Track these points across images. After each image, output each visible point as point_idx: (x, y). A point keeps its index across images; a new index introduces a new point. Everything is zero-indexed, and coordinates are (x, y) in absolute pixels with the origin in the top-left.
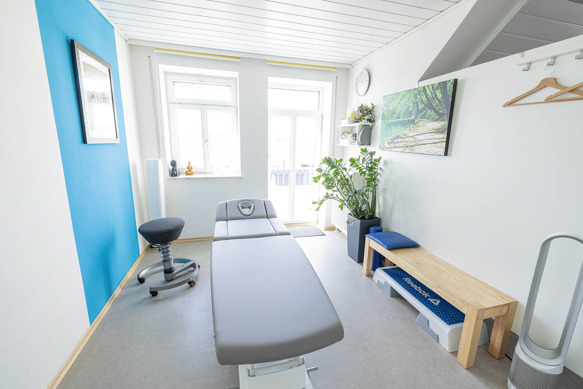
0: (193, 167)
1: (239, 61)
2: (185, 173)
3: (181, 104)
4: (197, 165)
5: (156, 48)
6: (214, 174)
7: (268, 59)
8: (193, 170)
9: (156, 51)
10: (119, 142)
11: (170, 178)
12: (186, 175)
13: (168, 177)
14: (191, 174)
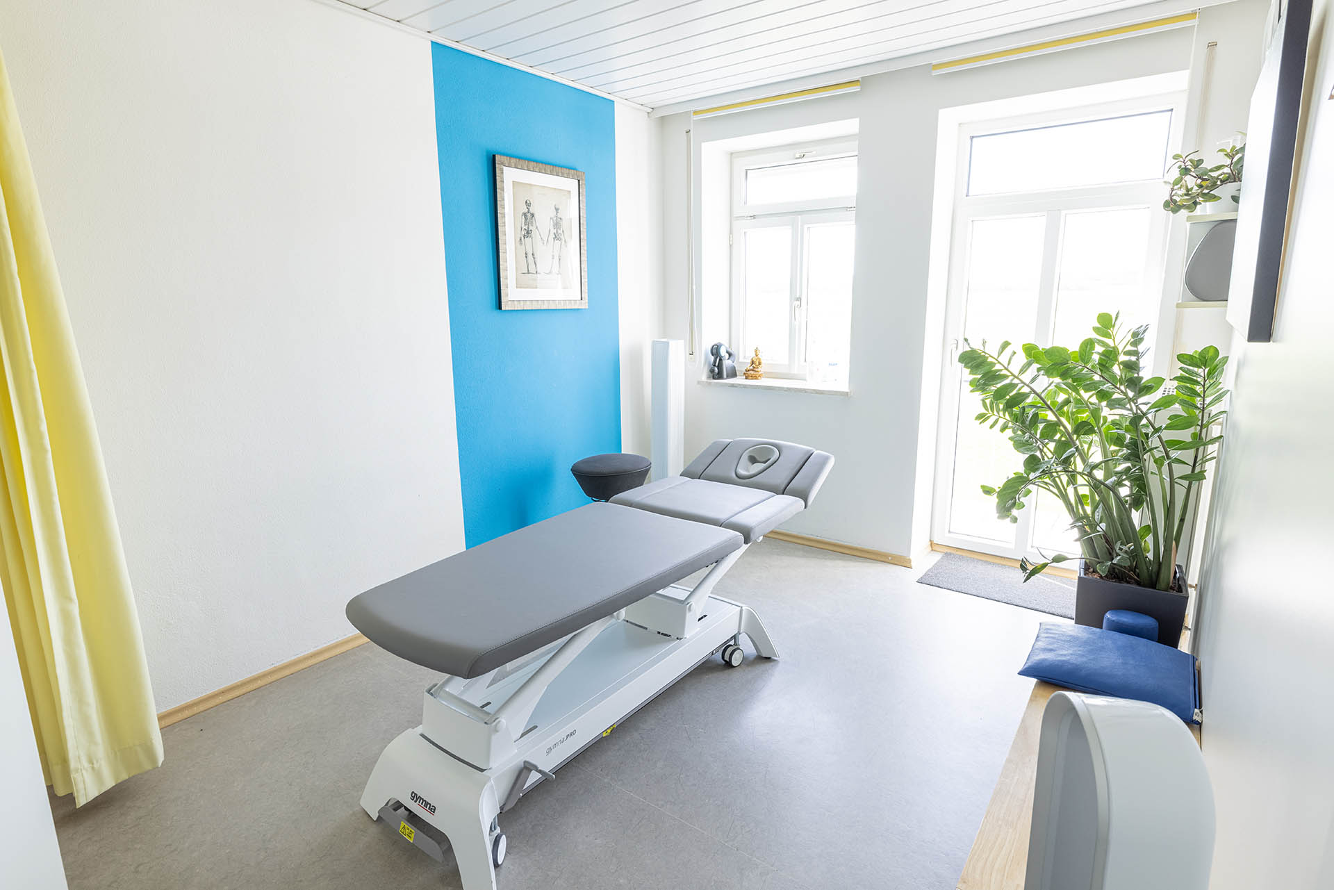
0: (762, 361)
1: (856, 89)
2: (744, 374)
3: (754, 217)
4: (774, 357)
5: (695, 112)
6: (805, 380)
7: (934, 62)
8: (761, 369)
9: (696, 118)
10: (587, 307)
11: (709, 381)
12: (746, 378)
13: (704, 378)
14: (755, 378)
